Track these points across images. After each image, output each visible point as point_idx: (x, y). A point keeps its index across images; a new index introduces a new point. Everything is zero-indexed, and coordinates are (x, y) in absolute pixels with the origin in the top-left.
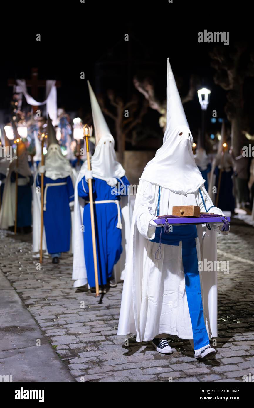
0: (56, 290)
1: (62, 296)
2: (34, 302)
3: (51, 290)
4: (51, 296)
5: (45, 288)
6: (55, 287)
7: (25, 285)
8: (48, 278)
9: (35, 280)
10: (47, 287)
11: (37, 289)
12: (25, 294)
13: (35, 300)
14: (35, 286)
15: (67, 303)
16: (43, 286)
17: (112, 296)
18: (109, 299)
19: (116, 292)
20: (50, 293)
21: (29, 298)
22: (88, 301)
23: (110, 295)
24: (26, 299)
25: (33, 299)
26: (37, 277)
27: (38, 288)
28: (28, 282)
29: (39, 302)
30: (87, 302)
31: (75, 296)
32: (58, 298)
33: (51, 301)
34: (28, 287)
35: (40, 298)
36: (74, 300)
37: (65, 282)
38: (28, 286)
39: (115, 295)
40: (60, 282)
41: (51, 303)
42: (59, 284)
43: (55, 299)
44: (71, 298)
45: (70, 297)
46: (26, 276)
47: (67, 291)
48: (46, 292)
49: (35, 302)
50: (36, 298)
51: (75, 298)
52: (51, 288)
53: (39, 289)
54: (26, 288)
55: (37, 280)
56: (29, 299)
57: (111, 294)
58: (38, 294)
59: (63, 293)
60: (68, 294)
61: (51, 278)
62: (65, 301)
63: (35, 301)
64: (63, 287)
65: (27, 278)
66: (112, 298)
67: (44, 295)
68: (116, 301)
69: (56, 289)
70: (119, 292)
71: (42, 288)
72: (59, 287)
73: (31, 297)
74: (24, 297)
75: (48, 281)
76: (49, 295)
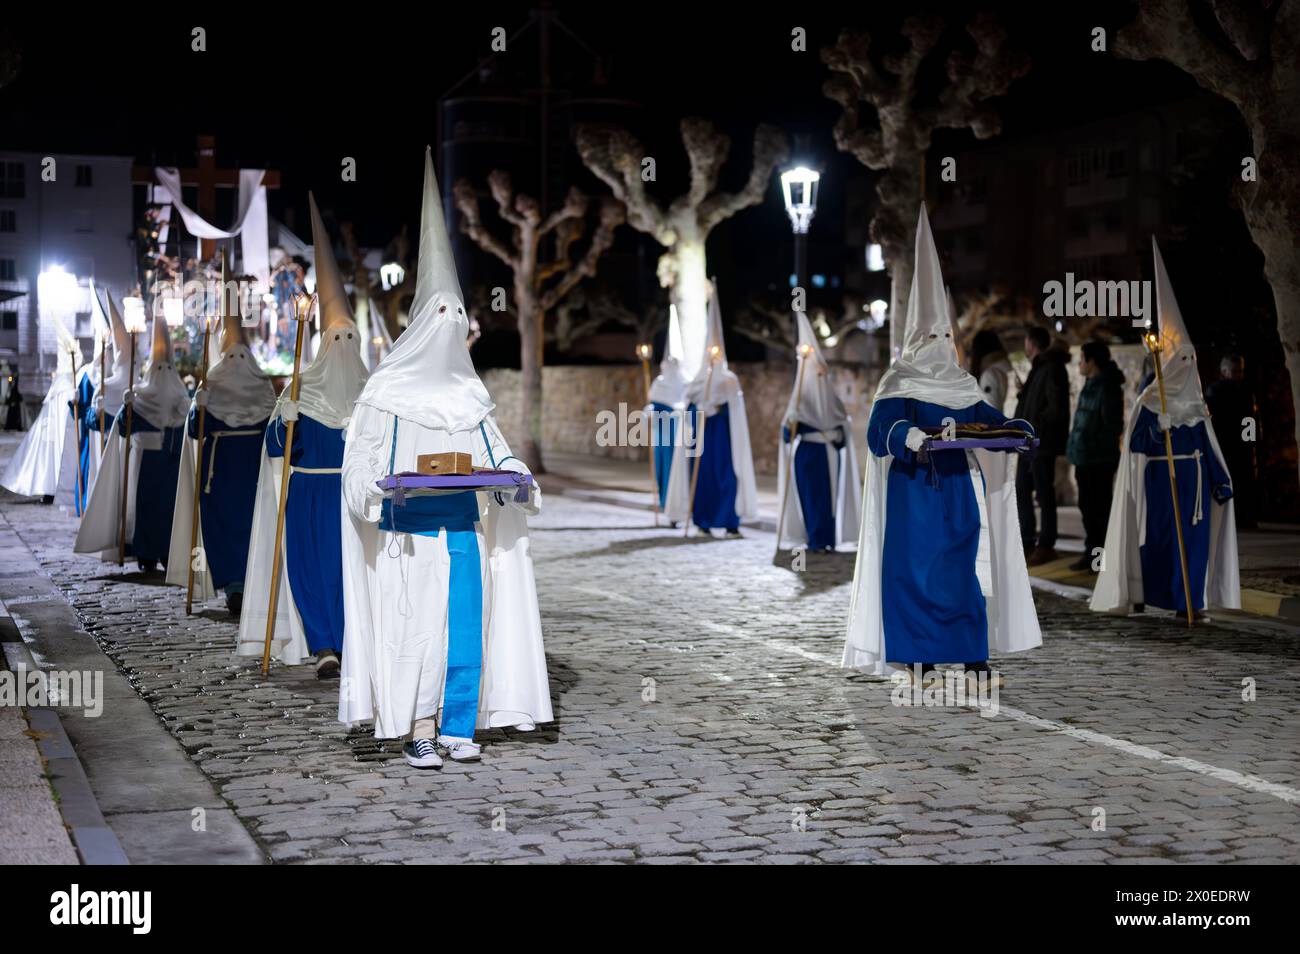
0: (373, 807)
1: (395, 829)
2: (303, 850)
3: (355, 808)
4: (358, 830)
5: (335, 801)
6: (370, 799)
7: (265, 792)
8: (339, 767)
9: (299, 774)
10: (341, 797)
11: (309, 807)
12: (267, 823)
13: (305, 845)
14: (300, 796)
15: (416, 855)
16: (327, 796)
17: (571, 827)
18: (562, 840)
19: (582, 816)
20: (353, 820)
21: (283, 837)
22: (491, 847)
23: (564, 827)
24: (274, 842)
25: (296, 839)
26: (303, 766)
27: (311, 800)
28: (275, 780)
29: (323, 852)
30: (488, 851)
31: (444, 830)
32: (382, 836)
33: (361, 849)
34: (274, 801)
35: (323, 837)
36: (440, 841)
37: (402, 782)
38: (277, 797)
39: (581, 825)
40: (385, 782)
41: (364, 854)
42: (380, 788)
43: (374, 839)
44: (431, 836)
45: (424, 831)
46: (265, 761)
47: (414, 811)
48: (339, 815)
49: (307, 851)
50: (309, 839)
51: (442, 836)
52: (357, 802)
53: (316, 805)
54: (270, 803)
55: (306, 775)
56: (284, 841)
57: (564, 822)
58: (313, 823)
59: (399, 818)
60: (416, 820)
61: (352, 768)
62: (410, 846)
63: (305, 848)
64: (396, 797)
65: (270, 766)
66: (573, 834)
67: (338, 827)
68: (589, 845)
69: (373, 803)
70: (590, 814)
71: (325, 803)
72: (384, 799)
73: (292, 834)
74: (267, 834)
75: (342, 776)
76: (352, 826)
